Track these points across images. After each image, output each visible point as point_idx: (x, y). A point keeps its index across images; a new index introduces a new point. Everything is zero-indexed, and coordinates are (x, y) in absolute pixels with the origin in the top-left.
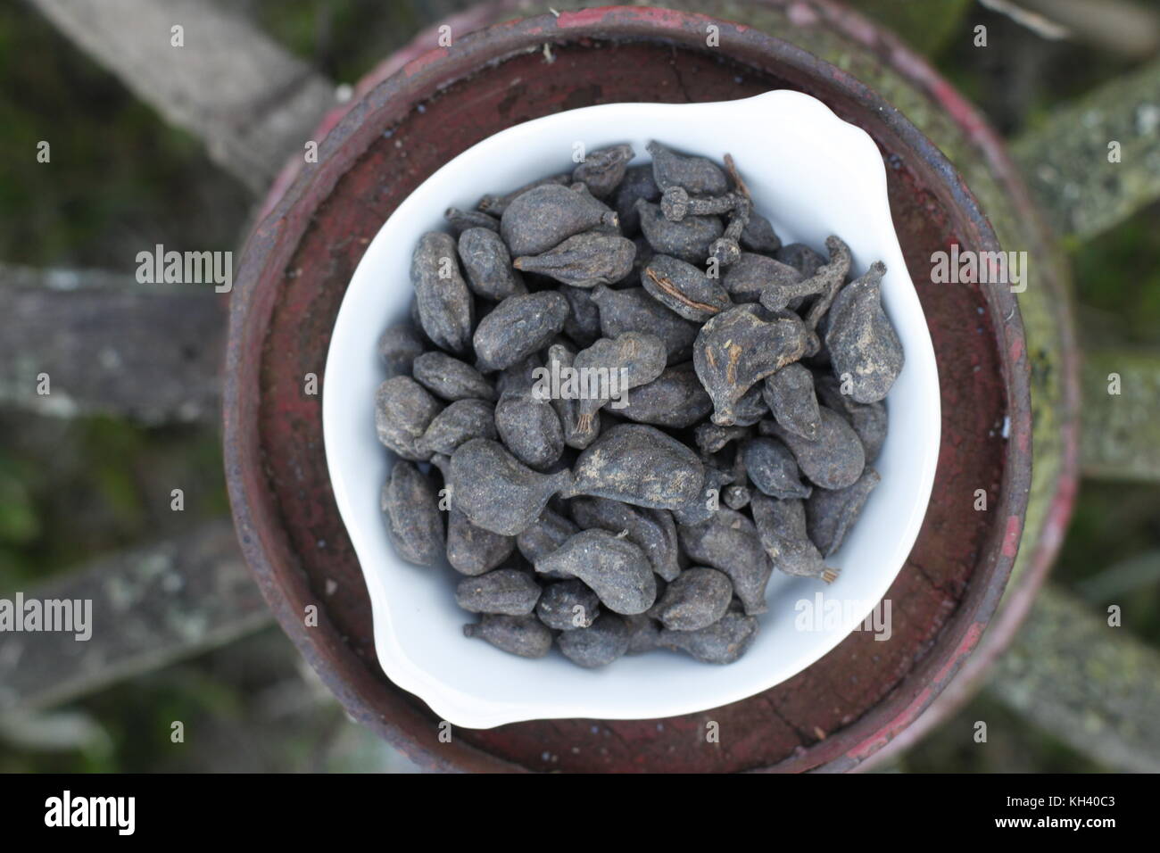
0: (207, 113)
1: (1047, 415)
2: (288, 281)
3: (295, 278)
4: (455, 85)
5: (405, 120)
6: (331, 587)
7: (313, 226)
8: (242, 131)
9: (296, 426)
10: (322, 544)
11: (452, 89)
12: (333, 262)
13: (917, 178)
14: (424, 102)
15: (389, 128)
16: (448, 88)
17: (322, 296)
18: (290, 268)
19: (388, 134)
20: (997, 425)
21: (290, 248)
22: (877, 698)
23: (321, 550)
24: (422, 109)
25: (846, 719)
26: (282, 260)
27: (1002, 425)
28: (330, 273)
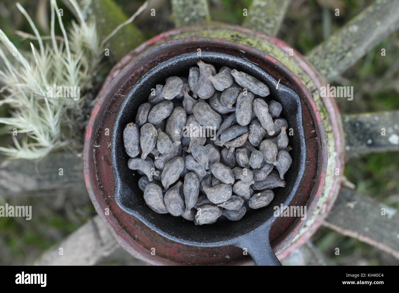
0: (94, 253)
1: (250, 40)
2: (138, 240)
3: (137, 238)
4: (98, 175)
5: (103, 192)
6: (228, 257)
7: (125, 228)
8: (102, 245)
9: (179, 252)
10: (215, 255)
11: (99, 177)
12: (136, 226)
13: (165, 55)
14: (100, 185)
15: (104, 198)
16: (98, 178)
17: (145, 232)
18: (134, 238)
19: (106, 198)
20: (241, 54)
21: (128, 236)
22: (308, 112)
23: (216, 257)
24: (102, 187)
25: (311, 123)
26: (131, 240)
27: (241, 52)
28: (139, 227)
